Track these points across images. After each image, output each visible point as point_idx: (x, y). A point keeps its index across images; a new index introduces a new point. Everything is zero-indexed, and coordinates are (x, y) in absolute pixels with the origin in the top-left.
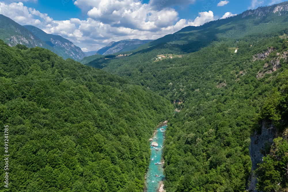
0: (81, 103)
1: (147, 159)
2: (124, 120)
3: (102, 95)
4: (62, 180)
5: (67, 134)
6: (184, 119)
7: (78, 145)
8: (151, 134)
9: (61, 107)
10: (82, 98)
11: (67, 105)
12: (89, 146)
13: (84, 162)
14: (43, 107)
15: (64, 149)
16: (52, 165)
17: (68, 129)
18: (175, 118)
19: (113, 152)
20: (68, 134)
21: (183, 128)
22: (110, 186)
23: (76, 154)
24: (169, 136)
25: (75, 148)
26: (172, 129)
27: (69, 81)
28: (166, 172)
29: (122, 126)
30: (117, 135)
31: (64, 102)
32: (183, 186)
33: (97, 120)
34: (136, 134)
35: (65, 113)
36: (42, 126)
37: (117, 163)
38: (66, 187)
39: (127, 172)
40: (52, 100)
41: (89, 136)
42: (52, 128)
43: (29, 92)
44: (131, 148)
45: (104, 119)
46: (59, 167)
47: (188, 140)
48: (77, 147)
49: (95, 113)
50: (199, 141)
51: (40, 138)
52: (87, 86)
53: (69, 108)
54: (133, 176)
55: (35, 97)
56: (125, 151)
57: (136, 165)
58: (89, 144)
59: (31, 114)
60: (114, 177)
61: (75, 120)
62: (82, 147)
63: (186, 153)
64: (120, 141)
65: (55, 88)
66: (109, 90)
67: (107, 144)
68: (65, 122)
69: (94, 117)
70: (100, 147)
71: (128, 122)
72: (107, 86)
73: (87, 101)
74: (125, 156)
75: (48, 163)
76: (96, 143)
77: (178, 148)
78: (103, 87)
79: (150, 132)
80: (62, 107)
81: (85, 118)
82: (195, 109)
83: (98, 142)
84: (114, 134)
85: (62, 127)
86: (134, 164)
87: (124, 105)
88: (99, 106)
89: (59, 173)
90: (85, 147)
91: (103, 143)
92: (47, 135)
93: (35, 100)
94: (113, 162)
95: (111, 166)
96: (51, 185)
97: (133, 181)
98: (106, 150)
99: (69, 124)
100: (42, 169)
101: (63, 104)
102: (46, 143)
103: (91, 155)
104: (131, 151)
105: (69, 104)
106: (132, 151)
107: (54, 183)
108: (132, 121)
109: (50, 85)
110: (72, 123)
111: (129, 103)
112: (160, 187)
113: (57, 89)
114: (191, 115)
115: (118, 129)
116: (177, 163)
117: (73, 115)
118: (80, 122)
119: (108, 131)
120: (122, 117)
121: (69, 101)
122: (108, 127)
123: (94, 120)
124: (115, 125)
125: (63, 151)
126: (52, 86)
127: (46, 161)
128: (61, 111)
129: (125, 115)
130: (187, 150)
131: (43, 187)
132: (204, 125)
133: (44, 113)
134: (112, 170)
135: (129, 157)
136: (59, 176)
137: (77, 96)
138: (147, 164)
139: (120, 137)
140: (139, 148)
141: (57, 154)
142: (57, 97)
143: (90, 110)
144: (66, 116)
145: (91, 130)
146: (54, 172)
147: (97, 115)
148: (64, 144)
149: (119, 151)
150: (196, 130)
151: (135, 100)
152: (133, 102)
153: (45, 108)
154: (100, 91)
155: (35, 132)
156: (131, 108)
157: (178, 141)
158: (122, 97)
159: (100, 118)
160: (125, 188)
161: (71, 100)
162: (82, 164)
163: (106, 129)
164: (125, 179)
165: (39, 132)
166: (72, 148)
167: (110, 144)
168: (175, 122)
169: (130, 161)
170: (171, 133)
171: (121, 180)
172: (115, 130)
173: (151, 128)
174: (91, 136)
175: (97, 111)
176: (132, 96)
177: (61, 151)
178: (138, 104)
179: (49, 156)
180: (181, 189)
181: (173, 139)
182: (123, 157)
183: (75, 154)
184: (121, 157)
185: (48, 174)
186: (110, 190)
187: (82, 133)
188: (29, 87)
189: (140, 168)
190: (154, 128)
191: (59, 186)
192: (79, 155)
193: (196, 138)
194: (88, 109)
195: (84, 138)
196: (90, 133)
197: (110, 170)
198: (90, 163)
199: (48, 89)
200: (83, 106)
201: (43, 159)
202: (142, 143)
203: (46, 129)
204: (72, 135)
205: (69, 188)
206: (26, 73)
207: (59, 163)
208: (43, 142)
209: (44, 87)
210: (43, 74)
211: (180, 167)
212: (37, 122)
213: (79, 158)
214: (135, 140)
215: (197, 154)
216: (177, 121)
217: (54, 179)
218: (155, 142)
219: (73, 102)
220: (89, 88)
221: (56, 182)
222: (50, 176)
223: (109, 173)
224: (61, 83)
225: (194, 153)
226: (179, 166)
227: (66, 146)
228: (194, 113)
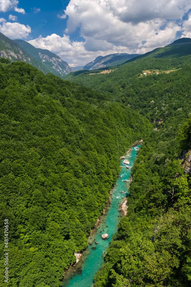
0: (52, 117)
1: (114, 175)
2: (95, 136)
3: (76, 110)
4: (23, 188)
5: (33, 146)
6: (159, 139)
7: (43, 158)
8: (124, 152)
9: (31, 121)
10: (53, 113)
11: (37, 119)
12: (54, 159)
13: (47, 173)
14: (14, 119)
15: (29, 159)
16: (15, 173)
17: (35, 141)
18: (151, 138)
19: (77, 166)
20: (35, 147)
21: (156, 148)
22: (70, 197)
23: (40, 165)
24: (141, 154)
25: (39, 160)
26: (144, 149)
27: (44, 96)
28: (130, 189)
29: (92, 142)
30: (85, 151)
31: (35, 116)
32: (142, 204)
33: (65, 135)
34: (106, 151)
35: (34, 126)
36: (10, 138)
37: (80, 177)
38: (26, 194)
39: (89, 186)
40: (23, 113)
41: (54, 149)
42: (20, 140)
43: (2, 105)
44: (97, 164)
45: (74, 134)
46: (21, 176)
47: (157, 160)
48: (42, 159)
49: (64, 128)
50: (168, 162)
51: (6, 148)
52: (61, 101)
53: (38, 121)
54: (95, 190)
55: (7, 110)
56: (90, 166)
57: (101, 180)
58: (54, 157)
59: (2, 126)
60: (74, 189)
61: (42, 134)
62: (47, 160)
63: (153, 173)
64: (87, 156)
65: (27, 102)
66: (84, 106)
67: (72, 157)
68: (33, 135)
69: (63, 132)
70: (65, 161)
71: (99, 138)
72: (82, 102)
73: (57, 116)
74: (90, 171)
75: (11, 172)
76: (60, 156)
77: (147, 168)
78: (77, 103)
79: (123, 150)
80: (33, 121)
81: (54, 132)
82: (171, 129)
83: (62, 156)
84: (83, 150)
85: (29, 139)
86: (99, 179)
87: (97, 122)
88: (70, 122)
89: (21, 181)
90: (49, 159)
91: (68, 157)
92: (13, 146)
93: (7, 113)
94: (76, 175)
95: (74, 179)
96: (12, 191)
97: (95, 195)
98: (70, 164)
99: (37, 137)
100: (5, 177)
101: (33, 117)
102: (12, 153)
103: (54, 168)
104: (97, 167)
105: (39, 118)
106: (99, 167)
107: (15, 189)
108: (103, 138)
109: (23, 98)
110: (39, 136)
111: (104, 120)
112: (123, 203)
113: (29, 103)
114: (167, 135)
115: (87, 145)
116: (142, 182)
117: (41, 129)
118: (47, 136)
119: (76, 146)
120: (94, 133)
121: (39, 115)
122: (76, 143)
123: (62, 134)
124: (84, 141)
125: (27, 162)
126: (25, 100)
127: (10, 169)
128: (31, 124)
129: (97, 132)
130: (155, 170)
131: (4, 192)
132: (176, 146)
133: (14, 125)
134: (73, 183)
135: (94, 172)
136: (21, 184)
137: (48, 110)
138: (114, 180)
139: (87, 152)
140: (106, 165)
141: (21, 164)
142: (28, 111)
143: (59, 124)
144: (34, 129)
145: (57, 144)
146: (16, 180)
147: (66, 130)
148: (29, 155)
149: (84, 166)
150: (168, 151)
151: (111, 117)
152: (107, 119)
153: (16, 121)
154: (74, 107)
155: (3, 142)
156: (105, 125)
157: (147, 161)
158: (97, 114)
159: (69, 133)
160: (86, 200)
161: (41, 114)
162: (45, 175)
163: (75, 144)
164: (87, 192)
165: (6, 143)
166: (35, 160)
167: (75, 159)
168: (150, 141)
169: (96, 176)
170: (144, 152)
171: (82, 193)
172: (83, 146)
173: (125, 146)
174: (57, 150)
175: (67, 126)
176: (107, 113)
177: (25, 161)
178: (112, 122)
179: (13, 165)
180: (140, 207)
181: (144, 157)
182: (87, 171)
183: (38, 165)
184: (86, 172)
185: (10, 181)
186: (70, 200)
187: (48, 146)
188: (2, 100)
189: (106, 184)
190: (129, 147)
191: (19, 193)
192: (43, 166)
193: (166, 159)
194: (58, 123)
195: (49, 151)
196: (55, 146)
197: (72, 182)
198: (52, 174)
199: (20, 102)
200: (53, 120)
201: (6, 167)
202: (111, 160)
203: (13, 141)
204: (38, 148)
205: (29, 195)
206: (3, 86)
207: (21, 173)
208: (9, 152)
209: (17, 101)
210: (18, 88)
211: (145, 186)
212: (5, 134)
213: (42, 169)
214: (104, 157)
215: (164, 175)
216: (152, 141)
217: (16, 186)
218: (126, 160)
219: (43, 116)
220: (63, 103)
221: (17, 189)
222: (12, 183)
223: (71, 185)
224: (34, 97)
225: (161, 173)
226: (143, 184)
227: (30, 157)
228: (170, 133)
